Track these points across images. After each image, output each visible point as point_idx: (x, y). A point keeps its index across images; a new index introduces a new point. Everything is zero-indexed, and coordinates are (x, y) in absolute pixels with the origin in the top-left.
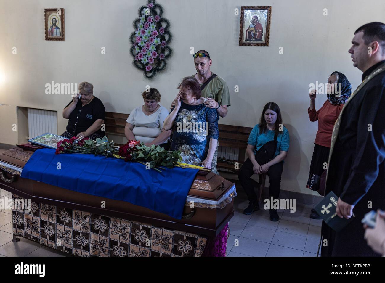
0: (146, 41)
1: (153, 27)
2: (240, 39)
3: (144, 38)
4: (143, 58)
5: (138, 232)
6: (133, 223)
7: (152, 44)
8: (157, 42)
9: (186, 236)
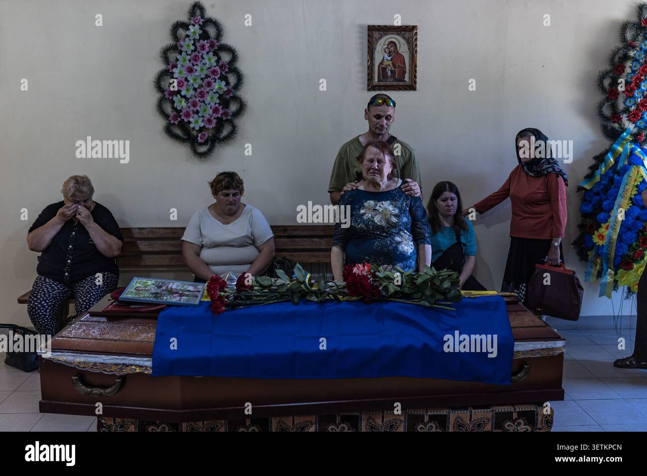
0: (196, 86)
1: (210, 60)
2: (368, 80)
3: (191, 81)
4: (193, 117)
5: (421, 428)
6: (410, 413)
7: (211, 93)
8: (220, 88)
9: (518, 412)
